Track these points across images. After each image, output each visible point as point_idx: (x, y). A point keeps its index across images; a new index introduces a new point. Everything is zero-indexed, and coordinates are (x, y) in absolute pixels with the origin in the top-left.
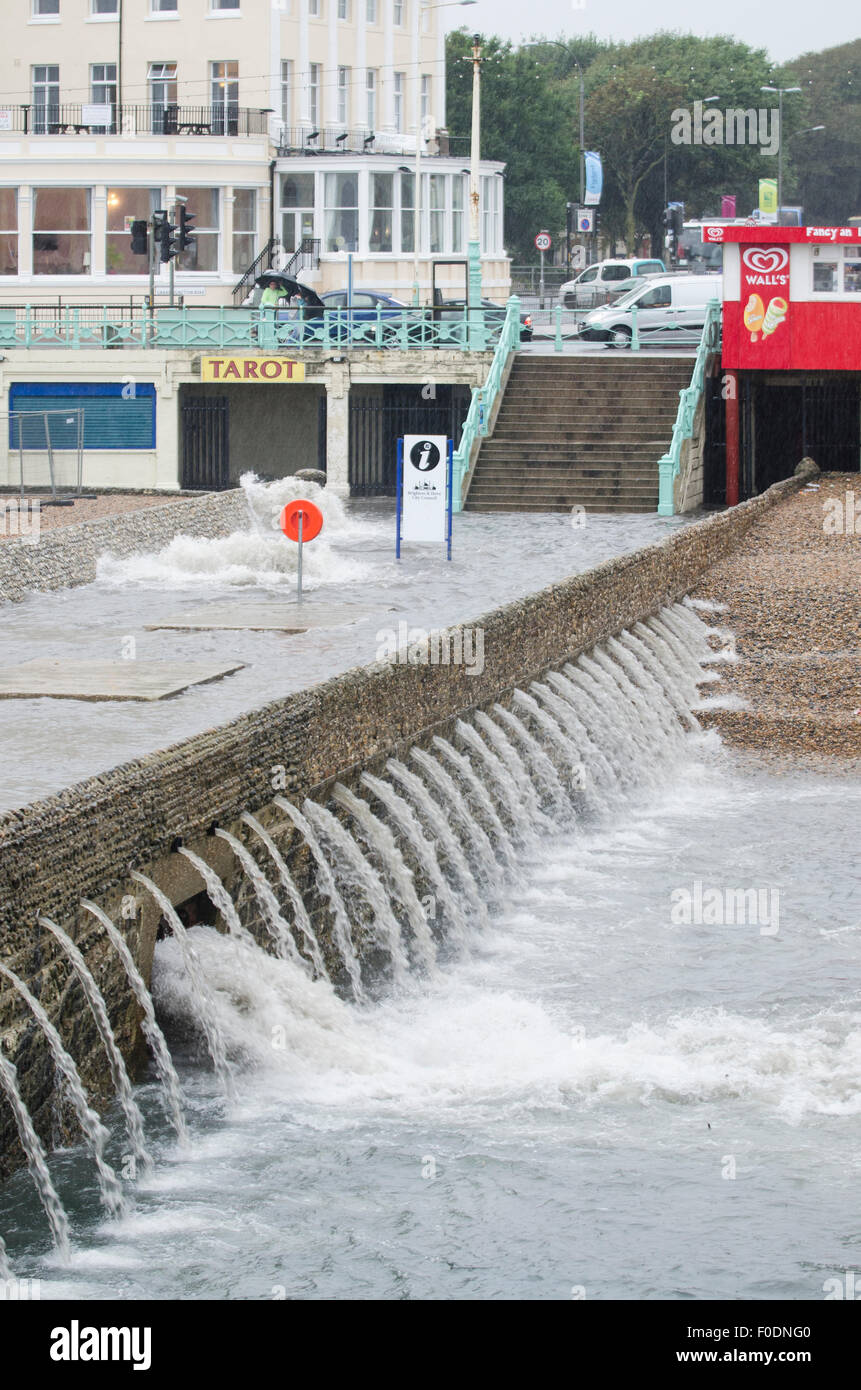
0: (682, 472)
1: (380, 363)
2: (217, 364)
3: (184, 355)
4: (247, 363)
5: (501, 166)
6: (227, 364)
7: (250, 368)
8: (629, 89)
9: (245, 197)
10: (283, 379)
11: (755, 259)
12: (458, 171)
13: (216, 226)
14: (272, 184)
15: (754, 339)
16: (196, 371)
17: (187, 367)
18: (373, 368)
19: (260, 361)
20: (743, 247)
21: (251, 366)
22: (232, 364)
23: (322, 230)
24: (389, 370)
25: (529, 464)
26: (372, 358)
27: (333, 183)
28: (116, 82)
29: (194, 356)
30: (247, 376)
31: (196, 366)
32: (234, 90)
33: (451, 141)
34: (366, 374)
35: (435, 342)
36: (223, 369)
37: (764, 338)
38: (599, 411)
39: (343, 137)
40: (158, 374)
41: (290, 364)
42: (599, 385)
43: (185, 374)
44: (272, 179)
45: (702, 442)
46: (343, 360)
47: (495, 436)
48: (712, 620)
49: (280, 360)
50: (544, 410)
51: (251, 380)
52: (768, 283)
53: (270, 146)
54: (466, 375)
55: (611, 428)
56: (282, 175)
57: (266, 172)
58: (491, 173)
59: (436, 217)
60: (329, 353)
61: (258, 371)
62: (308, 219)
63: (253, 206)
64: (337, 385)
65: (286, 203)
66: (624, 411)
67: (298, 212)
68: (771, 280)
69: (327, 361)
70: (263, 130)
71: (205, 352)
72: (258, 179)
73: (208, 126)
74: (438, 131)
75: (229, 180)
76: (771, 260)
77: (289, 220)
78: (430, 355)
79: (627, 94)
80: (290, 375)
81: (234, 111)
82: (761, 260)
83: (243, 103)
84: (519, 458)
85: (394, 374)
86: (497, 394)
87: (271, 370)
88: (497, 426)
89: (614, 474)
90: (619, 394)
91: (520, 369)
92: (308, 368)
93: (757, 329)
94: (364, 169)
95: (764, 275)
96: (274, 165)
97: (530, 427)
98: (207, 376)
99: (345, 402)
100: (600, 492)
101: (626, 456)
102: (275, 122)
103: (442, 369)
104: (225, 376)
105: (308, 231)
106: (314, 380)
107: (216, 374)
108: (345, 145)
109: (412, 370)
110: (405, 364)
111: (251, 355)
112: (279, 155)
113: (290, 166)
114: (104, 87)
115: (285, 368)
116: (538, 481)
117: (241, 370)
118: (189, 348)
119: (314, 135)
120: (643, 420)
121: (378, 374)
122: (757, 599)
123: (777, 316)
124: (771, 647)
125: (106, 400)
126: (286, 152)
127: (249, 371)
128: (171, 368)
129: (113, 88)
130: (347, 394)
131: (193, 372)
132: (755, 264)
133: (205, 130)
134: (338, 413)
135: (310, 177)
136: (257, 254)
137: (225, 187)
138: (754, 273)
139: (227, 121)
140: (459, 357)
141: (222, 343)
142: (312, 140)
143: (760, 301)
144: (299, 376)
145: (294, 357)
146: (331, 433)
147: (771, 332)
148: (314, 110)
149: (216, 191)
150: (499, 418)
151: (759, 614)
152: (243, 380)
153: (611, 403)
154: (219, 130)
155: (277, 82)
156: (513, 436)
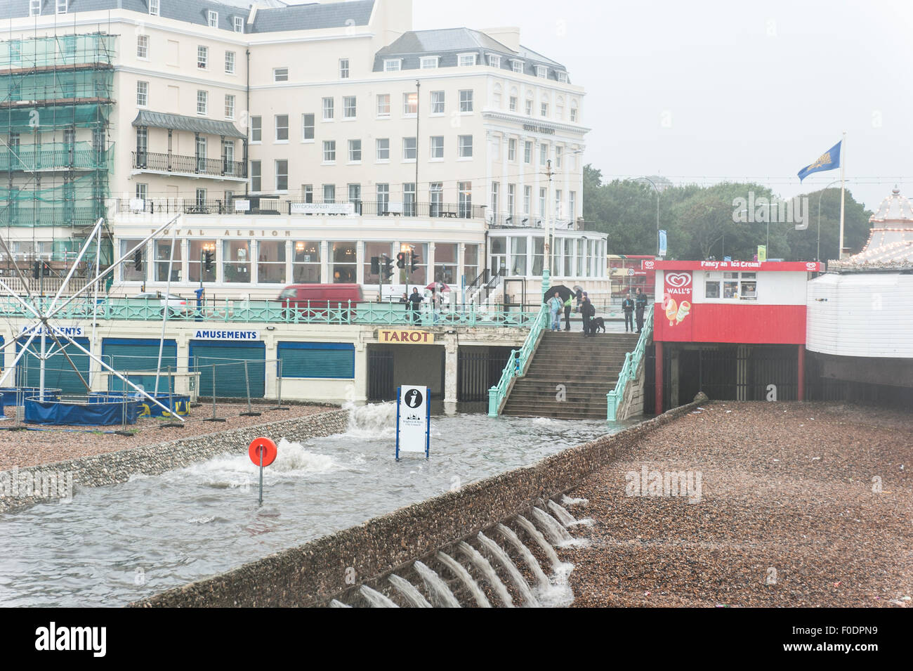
0: (624, 401)
1: (474, 334)
2: (387, 333)
3: (370, 328)
4: (403, 333)
5: (606, 235)
6: (392, 333)
7: (404, 336)
8: (707, 207)
9: (471, 249)
10: (422, 342)
11: (672, 279)
12: (580, 237)
13: (456, 262)
14: (486, 242)
15: (671, 324)
16: (376, 337)
17: (371, 335)
18: (470, 337)
19: (410, 332)
20: (666, 272)
21: (405, 335)
22: (395, 334)
23: (509, 265)
24: (479, 338)
25: (540, 393)
26: (470, 332)
27: (515, 241)
28: (415, 192)
29: (375, 329)
30: (402, 340)
31: (376, 335)
32: (469, 197)
33: (586, 224)
34: (466, 340)
35: (505, 323)
36: (390, 336)
37: (677, 324)
38: (586, 363)
39: (525, 220)
40: (356, 338)
41: (426, 334)
42: (588, 349)
43: (370, 338)
44: (486, 239)
45: (642, 382)
46: (454, 332)
47: (527, 376)
48: (577, 512)
49: (420, 332)
50: (557, 362)
51: (405, 342)
52: (680, 293)
53: (486, 223)
54: (520, 341)
55: (591, 373)
56: (491, 238)
57: (483, 236)
58: (599, 238)
59: (579, 259)
60: (447, 329)
61: (408, 337)
62: (503, 259)
63: (477, 253)
64: (450, 345)
65: (493, 252)
66: (600, 364)
67: (499, 256)
68: (681, 291)
69: (445, 333)
70: (482, 216)
71: (381, 327)
72: (478, 239)
73: (455, 214)
74: (579, 219)
75: (462, 240)
76: (682, 280)
77: (494, 259)
78: (501, 331)
79: (705, 208)
80: (425, 340)
81: (469, 206)
82: (675, 280)
83: (473, 202)
84: (534, 390)
85: (481, 340)
86: (532, 352)
87: (415, 337)
88: (529, 371)
89: (586, 400)
90: (598, 354)
91: (546, 338)
92: (435, 337)
93: (673, 319)
94: (529, 235)
95: (677, 289)
96: (487, 233)
97: (547, 372)
98: (382, 340)
99: (455, 355)
100: (577, 410)
101: (595, 390)
102: (489, 212)
103: (507, 338)
104: (391, 340)
105: (503, 265)
106: (438, 343)
107: (386, 339)
108: (527, 224)
109: (491, 338)
110: (487, 335)
111: (404, 329)
112: (490, 228)
113: (495, 233)
114: (410, 194)
115: (423, 336)
116: (543, 403)
117: (400, 337)
118: (372, 324)
119: (510, 219)
120: (609, 369)
121: (472, 340)
122: (612, 497)
123: (685, 311)
124: (610, 534)
125: (329, 352)
126: (493, 226)
127: (404, 338)
128: (362, 334)
129: (414, 195)
130: (456, 351)
131: (374, 337)
132: (673, 283)
133: (453, 215)
134: (451, 361)
135: (504, 238)
136: (478, 275)
137: (460, 243)
138: (671, 287)
139: (466, 211)
140: (517, 331)
141: (391, 322)
142: (509, 221)
143: (675, 303)
144: (430, 340)
145: (428, 331)
146: (447, 372)
147: (681, 320)
148: (511, 207)
149: (456, 245)
150: (531, 366)
151: (610, 509)
152: (400, 342)
153: (593, 358)
154: (462, 215)
155: (489, 192)
156: (537, 377)
